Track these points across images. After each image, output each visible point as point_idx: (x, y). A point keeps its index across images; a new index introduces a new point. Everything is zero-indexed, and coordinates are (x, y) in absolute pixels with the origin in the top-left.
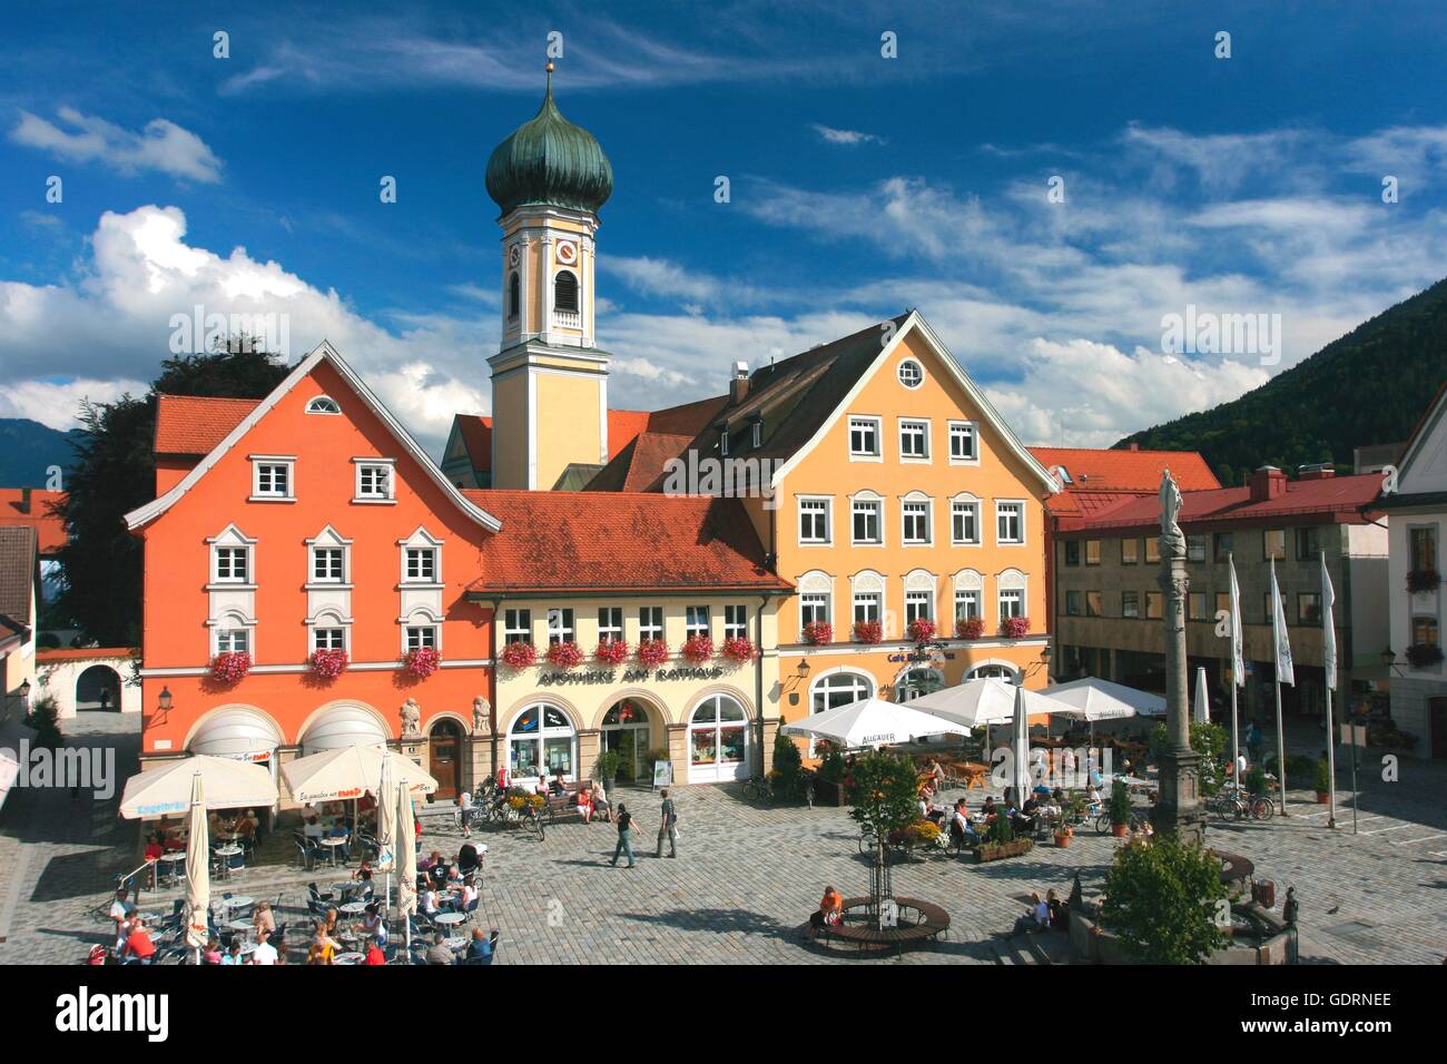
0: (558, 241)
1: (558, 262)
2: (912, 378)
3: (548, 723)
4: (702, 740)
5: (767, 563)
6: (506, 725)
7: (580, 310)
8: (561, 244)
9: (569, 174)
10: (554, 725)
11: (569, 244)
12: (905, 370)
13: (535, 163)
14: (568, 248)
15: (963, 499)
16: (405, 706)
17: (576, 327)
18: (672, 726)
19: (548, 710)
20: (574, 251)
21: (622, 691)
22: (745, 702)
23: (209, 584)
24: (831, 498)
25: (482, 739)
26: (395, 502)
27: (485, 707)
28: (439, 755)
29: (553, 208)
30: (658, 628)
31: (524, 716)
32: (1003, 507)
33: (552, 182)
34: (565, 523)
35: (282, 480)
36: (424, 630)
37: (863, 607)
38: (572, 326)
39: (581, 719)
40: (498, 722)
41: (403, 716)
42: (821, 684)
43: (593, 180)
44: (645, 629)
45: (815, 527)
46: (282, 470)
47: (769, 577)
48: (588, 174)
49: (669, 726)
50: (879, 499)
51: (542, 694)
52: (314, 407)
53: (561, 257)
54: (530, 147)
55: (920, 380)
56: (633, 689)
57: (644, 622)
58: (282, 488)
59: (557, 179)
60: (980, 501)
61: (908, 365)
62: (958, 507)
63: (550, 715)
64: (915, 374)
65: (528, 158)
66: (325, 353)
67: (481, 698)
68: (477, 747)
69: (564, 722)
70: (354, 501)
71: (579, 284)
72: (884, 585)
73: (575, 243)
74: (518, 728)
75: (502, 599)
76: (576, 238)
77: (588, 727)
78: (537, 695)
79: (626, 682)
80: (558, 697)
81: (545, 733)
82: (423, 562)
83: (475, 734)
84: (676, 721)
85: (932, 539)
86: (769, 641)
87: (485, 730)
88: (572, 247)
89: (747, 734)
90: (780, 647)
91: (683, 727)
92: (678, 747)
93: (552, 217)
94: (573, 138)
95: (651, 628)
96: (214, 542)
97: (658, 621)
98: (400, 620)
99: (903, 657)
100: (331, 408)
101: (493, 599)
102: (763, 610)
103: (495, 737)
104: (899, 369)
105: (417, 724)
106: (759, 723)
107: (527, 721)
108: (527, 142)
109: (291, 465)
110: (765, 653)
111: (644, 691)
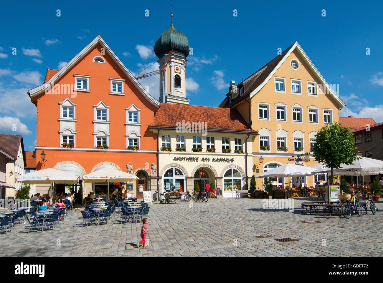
0: (175, 65)
1: (175, 72)
2: (295, 66)
3: (176, 174)
4: (228, 183)
5: (248, 125)
6: (162, 173)
7: (181, 86)
8: (176, 67)
9: (178, 45)
10: (178, 175)
11: (178, 67)
12: (293, 63)
13: (168, 41)
14: (178, 68)
15: (313, 108)
16: (128, 165)
17: (180, 91)
18: (218, 177)
19: (176, 170)
20: (180, 69)
21: (201, 165)
22: (242, 171)
23: (59, 118)
24: (269, 104)
25: (154, 178)
26: (124, 95)
27: (155, 167)
28: (139, 183)
29: (173, 55)
30: (213, 144)
31: (168, 171)
32: (326, 112)
33: (173, 47)
34: (181, 112)
35: (85, 84)
36: (134, 140)
37: (280, 142)
38: (179, 91)
39: (187, 173)
40: (159, 173)
41: (127, 168)
42: (266, 167)
43: (185, 47)
44: (208, 144)
45: (264, 114)
46: (85, 81)
47: (249, 129)
48: (183, 46)
49: (216, 178)
50: (285, 106)
51: (174, 164)
52: (96, 60)
53: (176, 71)
54: (167, 37)
55: (298, 67)
56: (204, 164)
57: (208, 142)
58: (85, 87)
59: (175, 46)
60: (318, 109)
61: (293, 62)
62: (311, 111)
63: (177, 171)
64: (296, 65)
65: (166, 40)
66: (99, 39)
67: (153, 163)
68: (152, 180)
69: (182, 174)
70: (110, 93)
71: (181, 79)
72: (287, 135)
73: (180, 67)
74: (166, 175)
75: (160, 129)
76: (180, 65)
77: (190, 176)
78: (173, 164)
79: (202, 162)
80: (179, 165)
81: (175, 177)
82: (134, 116)
83: (152, 176)
84: (219, 176)
85: (302, 120)
86: (249, 151)
87: (155, 175)
88: (179, 68)
89: (242, 182)
90: (253, 153)
91: (221, 178)
92: (219, 184)
93: (173, 58)
94: (179, 35)
95: (210, 144)
96: (62, 104)
97: (213, 142)
98: (126, 135)
99: (293, 159)
100: (102, 61)
101: (157, 129)
102: (247, 140)
103: (158, 178)
104: (291, 63)
105: (132, 171)
106: (247, 178)
107: (169, 172)
108: (166, 35)
109: (88, 79)
110: (248, 155)
111: (208, 165)
